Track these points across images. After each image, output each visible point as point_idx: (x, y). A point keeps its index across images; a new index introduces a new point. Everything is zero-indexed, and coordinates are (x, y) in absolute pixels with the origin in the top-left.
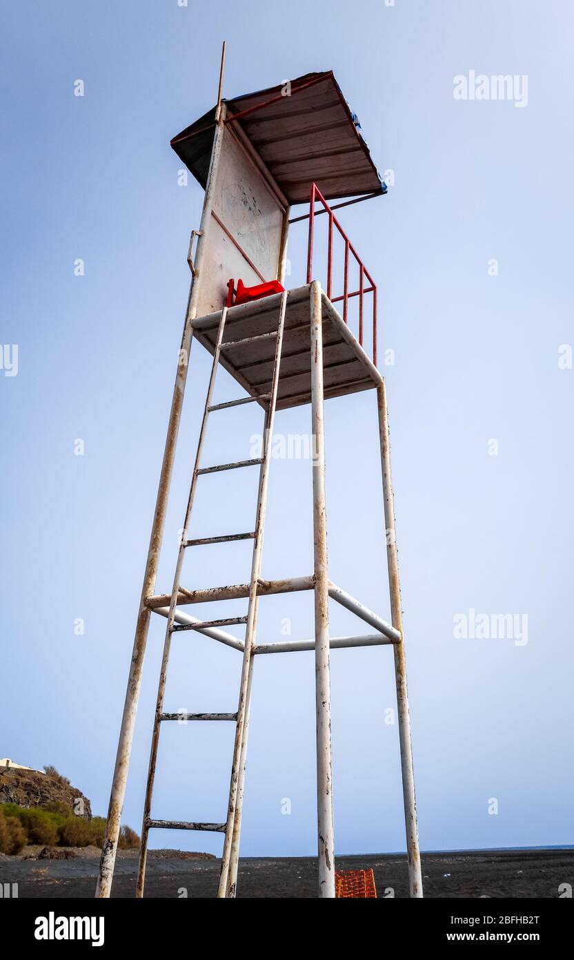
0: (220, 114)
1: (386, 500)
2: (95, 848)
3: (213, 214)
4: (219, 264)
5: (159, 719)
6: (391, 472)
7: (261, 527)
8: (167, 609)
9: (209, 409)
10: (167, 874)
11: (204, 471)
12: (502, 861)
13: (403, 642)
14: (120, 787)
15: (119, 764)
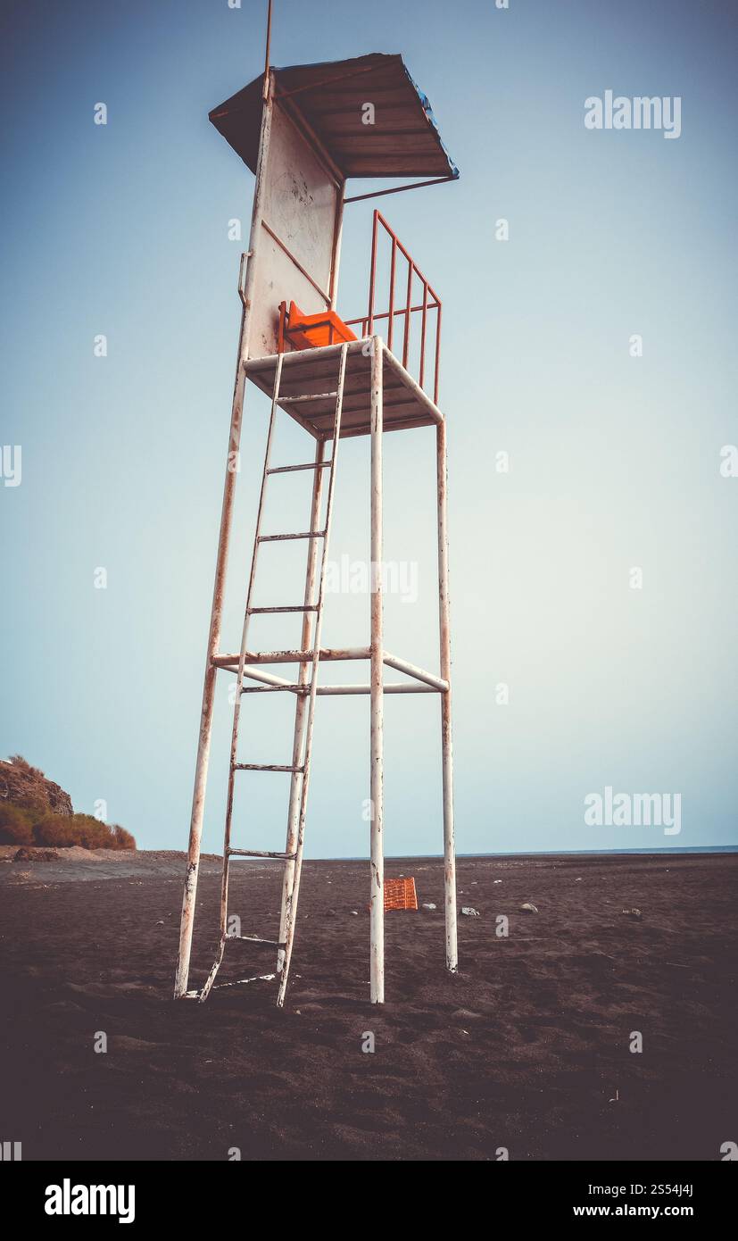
0: (268, 89)
1: (441, 550)
2: (81, 848)
3: (263, 224)
4: (269, 283)
5: (233, 768)
6: (447, 521)
7: (322, 602)
8: (236, 667)
9: (267, 472)
10: (172, 877)
11: (266, 539)
12: (563, 867)
13: (450, 692)
14: (198, 821)
15: (196, 803)
